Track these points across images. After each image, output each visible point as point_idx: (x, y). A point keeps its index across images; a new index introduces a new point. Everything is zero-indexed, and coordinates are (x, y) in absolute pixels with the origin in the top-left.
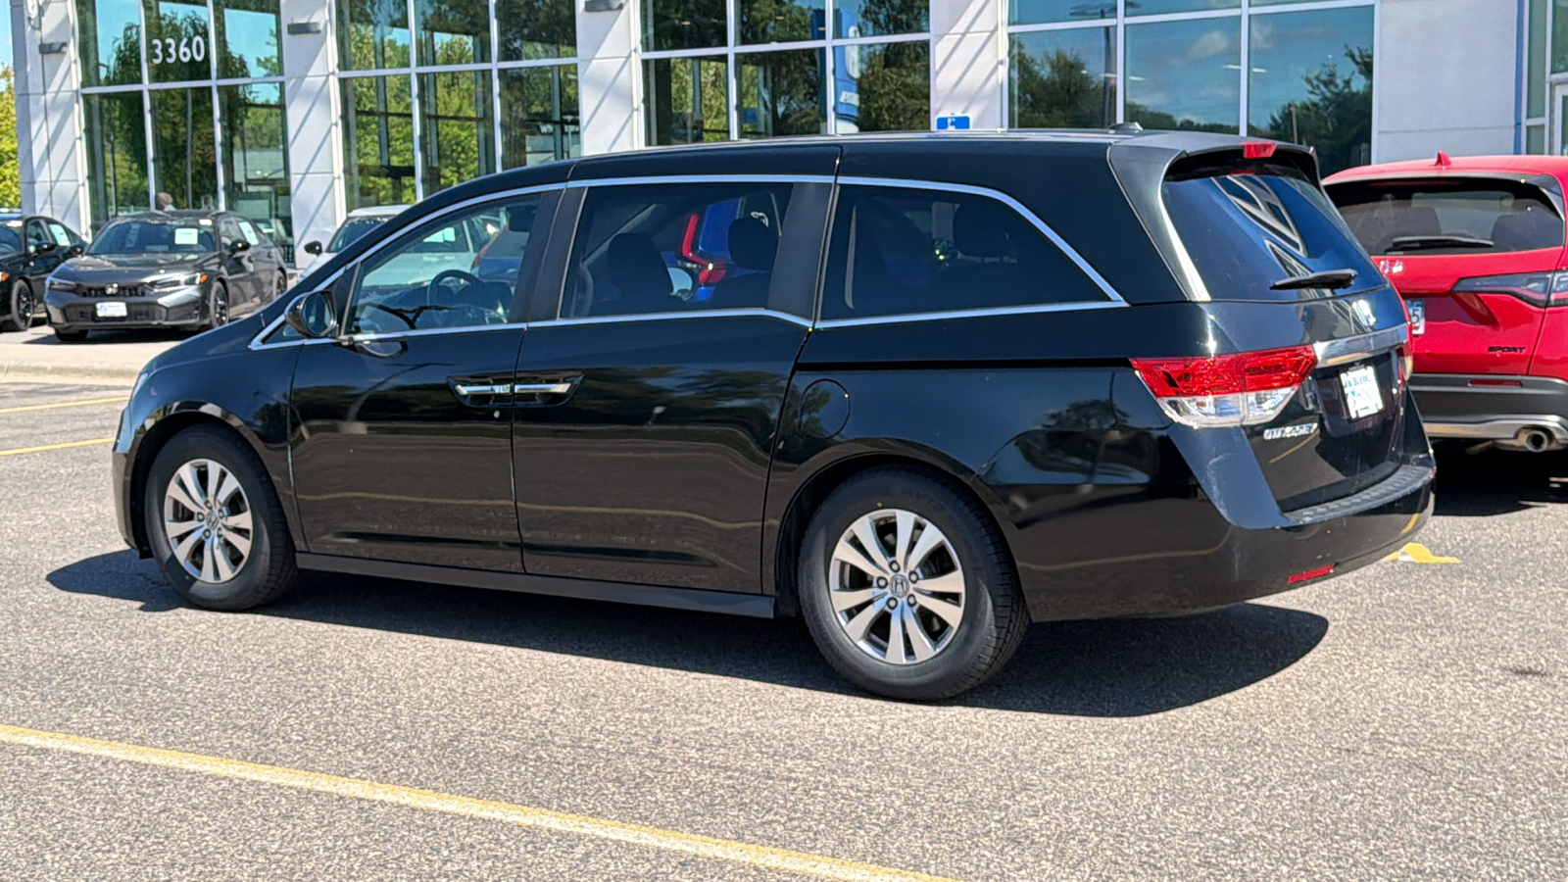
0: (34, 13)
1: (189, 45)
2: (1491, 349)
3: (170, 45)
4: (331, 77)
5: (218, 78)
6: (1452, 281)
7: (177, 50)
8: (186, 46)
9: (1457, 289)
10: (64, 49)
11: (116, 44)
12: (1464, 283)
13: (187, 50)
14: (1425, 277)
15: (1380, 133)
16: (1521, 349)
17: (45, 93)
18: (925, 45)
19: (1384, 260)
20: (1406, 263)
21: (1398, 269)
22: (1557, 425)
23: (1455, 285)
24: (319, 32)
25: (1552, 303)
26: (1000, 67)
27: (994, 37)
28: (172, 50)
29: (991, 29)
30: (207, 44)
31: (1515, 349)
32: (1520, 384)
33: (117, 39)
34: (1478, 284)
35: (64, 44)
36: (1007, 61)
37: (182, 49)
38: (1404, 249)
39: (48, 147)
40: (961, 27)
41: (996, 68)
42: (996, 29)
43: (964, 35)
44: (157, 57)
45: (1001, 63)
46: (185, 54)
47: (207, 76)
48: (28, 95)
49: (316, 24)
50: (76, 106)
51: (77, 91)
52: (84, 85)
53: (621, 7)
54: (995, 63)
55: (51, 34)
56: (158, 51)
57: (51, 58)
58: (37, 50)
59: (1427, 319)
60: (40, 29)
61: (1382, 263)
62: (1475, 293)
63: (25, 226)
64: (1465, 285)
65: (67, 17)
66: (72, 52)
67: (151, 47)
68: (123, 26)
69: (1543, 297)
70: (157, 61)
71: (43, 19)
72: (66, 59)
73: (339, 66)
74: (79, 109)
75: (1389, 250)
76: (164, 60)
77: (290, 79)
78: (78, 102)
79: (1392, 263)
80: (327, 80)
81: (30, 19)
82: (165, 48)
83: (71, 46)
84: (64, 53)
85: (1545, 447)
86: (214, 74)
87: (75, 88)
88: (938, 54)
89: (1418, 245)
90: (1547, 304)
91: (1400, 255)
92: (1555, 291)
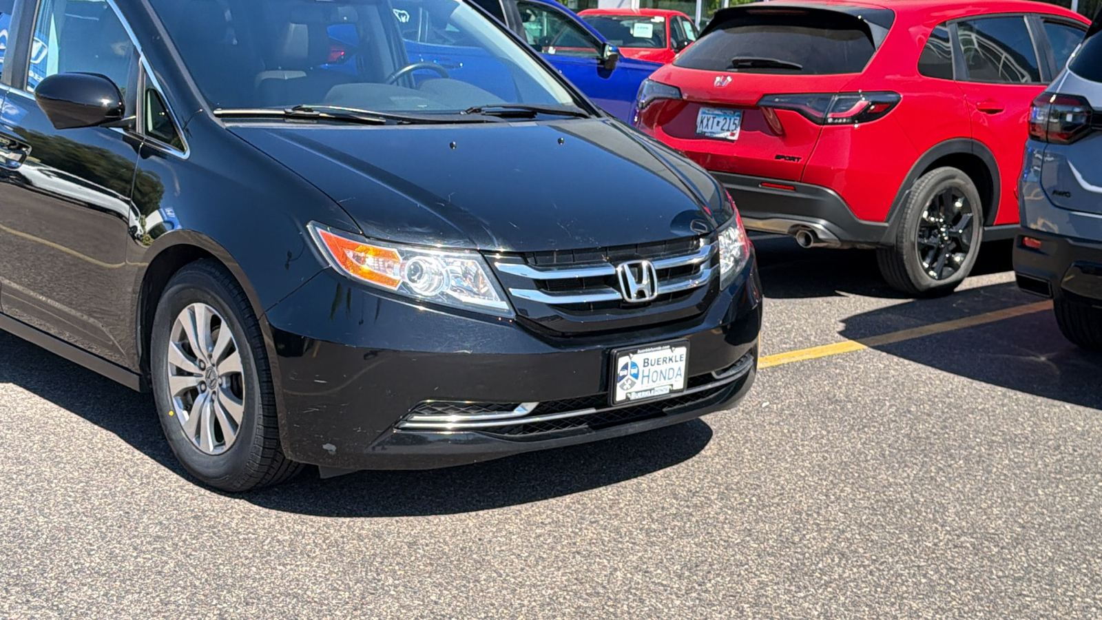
2: (778, 157)
6: (758, 97)
9: (762, 103)
12: (766, 98)
16: (798, 159)
19: (720, 76)
20: (732, 77)
21: (728, 82)
22: (822, 228)
23: (760, 100)
25: (830, 120)
31: (793, 159)
32: (795, 189)
34: (777, 100)
38: (740, 67)
59: (741, 129)
61: (718, 79)
62: (773, 108)
64: (767, 101)
69: (820, 115)
75: (730, 67)
85: (812, 245)
89: (749, 64)
90: (825, 122)
91: (735, 72)
92: (833, 111)
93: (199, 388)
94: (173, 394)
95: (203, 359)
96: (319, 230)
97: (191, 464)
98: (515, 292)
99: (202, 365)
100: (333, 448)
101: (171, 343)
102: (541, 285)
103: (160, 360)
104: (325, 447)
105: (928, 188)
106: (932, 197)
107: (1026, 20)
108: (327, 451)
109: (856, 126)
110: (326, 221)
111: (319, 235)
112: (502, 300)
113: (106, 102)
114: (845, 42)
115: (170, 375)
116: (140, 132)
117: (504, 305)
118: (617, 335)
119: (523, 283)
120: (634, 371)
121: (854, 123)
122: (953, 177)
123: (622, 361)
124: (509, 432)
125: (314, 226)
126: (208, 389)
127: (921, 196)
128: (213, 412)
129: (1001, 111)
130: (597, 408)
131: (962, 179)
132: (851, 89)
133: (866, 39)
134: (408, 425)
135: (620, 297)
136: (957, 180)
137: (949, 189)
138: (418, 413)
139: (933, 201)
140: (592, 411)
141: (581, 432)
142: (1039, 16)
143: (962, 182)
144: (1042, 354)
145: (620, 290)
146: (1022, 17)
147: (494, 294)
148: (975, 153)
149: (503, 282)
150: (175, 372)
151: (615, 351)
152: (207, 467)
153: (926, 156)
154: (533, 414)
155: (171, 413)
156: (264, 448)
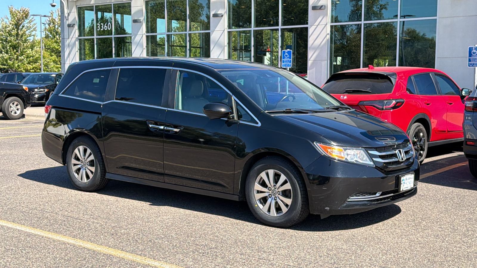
0: (66, 15)
1: (107, 25)
3: (102, 25)
4: (144, 35)
5: (114, 35)
6: (358, 102)
7: (104, 26)
8: (106, 25)
9: (359, 104)
10: (74, 26)
11: (89, 24)
12: (361, 102)
13: (106, 27)
14: (351, 100)
15: (438, 58)
17: (69, 38)
18: (307, 28)
20: (347, 96)
21: (345, 97)
23: (359, 103)
24: (141, 22)
25: (384, 109)
26: (328, 35)
27: (326, 26)
28: (102, 27)
29: (325, 24)
30: (112, 25)
33: (89, 23)
34: (365, 103)
35: (74, 24)
36: (330, 33)
37: (105, 26)
38: (348, 92)
39: (69, 54)
40: (317, 23)
41: (326, 36)
42: (327, 24)
43: (318, 25)
44: (98, 29)
45: (328, 34)
46: (106, 28)
47: (111, 34)
48: (64, 39)
49: (140, 20)
50: (77, 42)
51: (77, 38)
52: (79, 36)
53: (222, 16)
54: (326, 34)
55: (71, 22)
56: (99, 27)
57: (71, 28)
58: (67, 26)
60: (68, 20)
61: (342, 96)
62: (364, 105)
63: (56, 76)
64: (361, 103)
65: (75, 18)
66: (76, 27)
67: (97, 26)
68: (91, 20)
69: (381, 107)
70: (98, 30)
71: (69, 17)
72: (75, 28)
73: (146, 32)
74: (77, 43)
75: (345, 93)
76: (100, 29)
77: (133, 35)
78: (77, 41)
79: (344, 96)
80: (142, 36)
81: (65, 17)
82: (101, 26)
83: (76, 26)
84: (74, 27)
86: (113, 34)
87: (77, 37)
88: (310, 31)
89: (352, 91)
90: (383, 109)
91: (347, 94)
92: (385, 106)
93: (268, 196)
94: (256, 200)
95: (271, 187)
96: (318, 144)
97: (268, 220)
98: (374, 159)
99: (270, 189)
100: (328, 208)
101: (256, 183)
102: (381, 157)
103: (251, 189)
104: (326, 208)
105: (414, 130)
106: (415, 133)
107: (430, 74)
108: (326, 209)
109: (391, 110)
110: (319, 141)
111: (318, 146)
112: (371, 162)
113: (223, 110)
114: (383, 83)
115: (255, 193)
116: (236, 119)
117: (372, 163)
118: (398, 171)
119: (376, 156)
120: (404, 182)
121: (391, 109)
122: (419, 126)
123: (402, 178)
124: (373, 201)
125: (316, 142)
126: (272, 196)
127: (412, 132)
128: (276, 203)
129: (430, 104)
130: (393, 194)
131: (422, 127)
132: (389, 98)
133: (390, 83)
134: (349, 200)
135: (398, 160)
136: (421, 127)
137: (419, 130)
138: (352, 196)
139: (415, 134)
140: (392, 194)
141: (389, 201)
142: (434, 73)
143: (422, 128)
144: (468, 179)
145: (397, 158)
146: (429, 74)
147: (368, 159)
148: (425, 118)
149: (371, 156)
150: (256, 192)
151: (400, 176)
152: (275, 220)
153: (414, 119)
154: (381, 195)
155: (256, 206)
156: (301, 211)
